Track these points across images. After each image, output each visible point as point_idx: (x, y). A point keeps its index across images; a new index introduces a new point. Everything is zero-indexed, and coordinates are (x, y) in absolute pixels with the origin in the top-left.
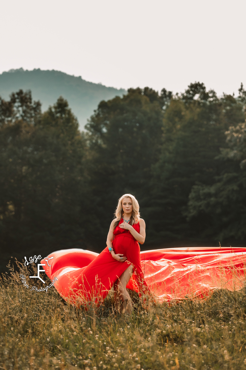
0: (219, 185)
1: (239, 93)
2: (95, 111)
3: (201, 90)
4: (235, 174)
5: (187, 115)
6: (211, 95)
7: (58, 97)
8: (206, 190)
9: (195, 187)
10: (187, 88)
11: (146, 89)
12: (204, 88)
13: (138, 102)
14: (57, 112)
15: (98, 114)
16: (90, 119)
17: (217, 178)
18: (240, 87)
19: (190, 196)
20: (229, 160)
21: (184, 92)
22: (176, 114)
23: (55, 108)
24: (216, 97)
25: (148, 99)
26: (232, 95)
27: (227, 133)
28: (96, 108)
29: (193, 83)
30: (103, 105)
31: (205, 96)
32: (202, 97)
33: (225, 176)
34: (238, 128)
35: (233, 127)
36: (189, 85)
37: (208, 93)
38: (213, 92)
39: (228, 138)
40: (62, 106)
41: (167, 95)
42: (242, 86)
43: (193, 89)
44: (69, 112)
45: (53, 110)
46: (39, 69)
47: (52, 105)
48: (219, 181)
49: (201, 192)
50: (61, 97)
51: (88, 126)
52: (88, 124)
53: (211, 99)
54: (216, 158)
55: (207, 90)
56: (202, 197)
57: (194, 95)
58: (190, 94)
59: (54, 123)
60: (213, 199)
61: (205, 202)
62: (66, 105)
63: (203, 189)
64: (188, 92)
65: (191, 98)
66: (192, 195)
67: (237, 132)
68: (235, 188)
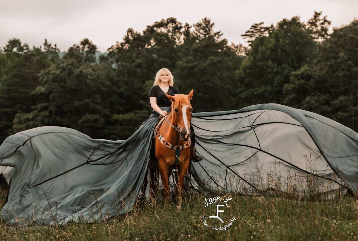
0: (35, 112)
1: (45, 47)
3: (18, 45)
4: (46, 104)
6: (25, 48)
8: (26, 116)
9: (18, 114)
10: (8, 44)
12: (20, 43)
17: (33, 107)
18: (44, 42)
19: (14, 122)
20: (42, 94)
21: (5, 46)
24: (29, 49)
26: (39, 47)
27: (39, 75)
29: (12, 39)
31: (21, 49)
32: (19, 49)
33: (39, 106)
34: (47, 71)
35: (43, 71)
36: (9, 40)
37: (23, 47)
38: (26, 46)
39: (40, 79)
42: (46, 41)
43: (12, 44)
48: (35, 109)
49: (22, 118)
53: (26, 51)
54: (32, 93)
55: (22, 45)
56: (23, 122)
57: (13, 48)
58: (10, 48)
60: (31, 122)
61: (26, 125)
63: (23, 116)
64: (8, 46)
65: (11, 51)
66: (15, 120)
68: (47, 113)
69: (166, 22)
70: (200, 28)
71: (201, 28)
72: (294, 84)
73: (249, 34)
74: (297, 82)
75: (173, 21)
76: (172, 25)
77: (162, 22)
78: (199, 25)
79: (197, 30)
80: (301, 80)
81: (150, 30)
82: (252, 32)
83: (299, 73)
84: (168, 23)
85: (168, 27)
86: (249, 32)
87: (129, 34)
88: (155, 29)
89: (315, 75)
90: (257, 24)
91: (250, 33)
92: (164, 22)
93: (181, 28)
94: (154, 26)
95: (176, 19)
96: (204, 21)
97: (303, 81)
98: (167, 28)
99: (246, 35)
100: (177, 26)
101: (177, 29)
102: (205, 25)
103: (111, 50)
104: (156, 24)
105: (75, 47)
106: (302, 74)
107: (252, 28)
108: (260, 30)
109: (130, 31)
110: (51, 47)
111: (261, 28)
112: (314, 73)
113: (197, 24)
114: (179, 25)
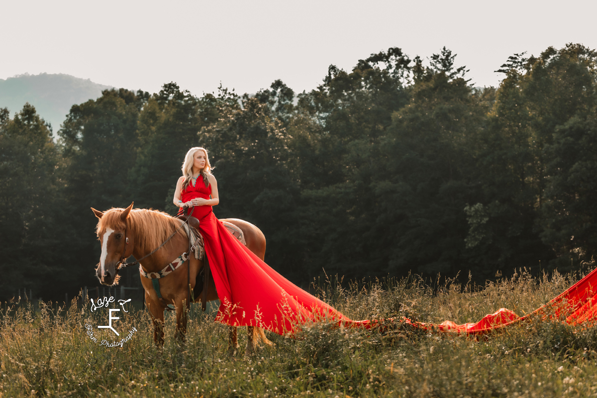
2: (67, 116)
3: (175, 90)
5: (163, 116)
6: (185, 94)
7: (24, 104)
10: (161, 89)
11: (121, 90)
12: (178, 88)
13: (113, 104)
14: (24, 120)
15: (70, 120)
16: (63, 124)
21: (158, 92)
22: (151, 115)
23: (22, 115)
25: (124, 101)
27: (199, 133)
28: (68, 113)
29: (167, 83)
30: (75, 110)
32: (176, 96)
34: (210, 128)
35: (205, 127)
36: (163, 85)
37: (182, 93)
39: (201, 139)
40: (29, 112)
41: (144, 96)
42: (221, 84)
43: (167, 89)
44: (37, 119)
45: (20, 117)
46: (45, 74)
47: (19, 112)
50: (27, 103)
51: (61, 132)
52: (61, 130)
53: (186, 99)
55: (181, 90)
57: (168, 95)
58: (164, 94)
59: (21, 131)
62: (33, 111)
64: (162, 92)
65: (166, 98)
67: (209, 131)
69: (386, 53)
70: (435, 61)
71: (438, 61)
72: (559, 143)
73: (505, 68)
74: (562, 141)
75: (397, 51)
76: (396, 57)
77: (381, 54)
78: (435, 57)
79: (432, 64)
80: (569, 138)
81: (363, 66)
82: (509, 65)
83: (567, 127)
84: (390, 54)
85: (389, 60)
86: (504, 65)
87: (332, 73)
88: (371, 63)
89: (589, 130)
90: (517, 55)
91: (507, 68)
92: (383, 53)
93: (409, 61)
94: (368, 60)
95: (401, 49)
96: (443, 51)
97: (570, 139)
98: (389, 62)
99: (500, 71)
100: (403, 59)
101: (403, 63)
102: (444, 57)
103: (303, 96)
104: (372, 56)
105: (262, 91)
106: (571, 128)
107: (510, 60)
108: (521, 63)
109: (332, 68)
110: (228, 92)
111: (523, 60)
112: (588, 127)
113: (433, 56)
114: (406, 58)
